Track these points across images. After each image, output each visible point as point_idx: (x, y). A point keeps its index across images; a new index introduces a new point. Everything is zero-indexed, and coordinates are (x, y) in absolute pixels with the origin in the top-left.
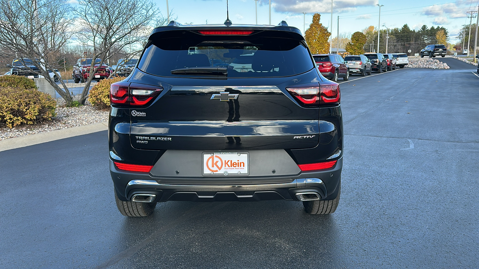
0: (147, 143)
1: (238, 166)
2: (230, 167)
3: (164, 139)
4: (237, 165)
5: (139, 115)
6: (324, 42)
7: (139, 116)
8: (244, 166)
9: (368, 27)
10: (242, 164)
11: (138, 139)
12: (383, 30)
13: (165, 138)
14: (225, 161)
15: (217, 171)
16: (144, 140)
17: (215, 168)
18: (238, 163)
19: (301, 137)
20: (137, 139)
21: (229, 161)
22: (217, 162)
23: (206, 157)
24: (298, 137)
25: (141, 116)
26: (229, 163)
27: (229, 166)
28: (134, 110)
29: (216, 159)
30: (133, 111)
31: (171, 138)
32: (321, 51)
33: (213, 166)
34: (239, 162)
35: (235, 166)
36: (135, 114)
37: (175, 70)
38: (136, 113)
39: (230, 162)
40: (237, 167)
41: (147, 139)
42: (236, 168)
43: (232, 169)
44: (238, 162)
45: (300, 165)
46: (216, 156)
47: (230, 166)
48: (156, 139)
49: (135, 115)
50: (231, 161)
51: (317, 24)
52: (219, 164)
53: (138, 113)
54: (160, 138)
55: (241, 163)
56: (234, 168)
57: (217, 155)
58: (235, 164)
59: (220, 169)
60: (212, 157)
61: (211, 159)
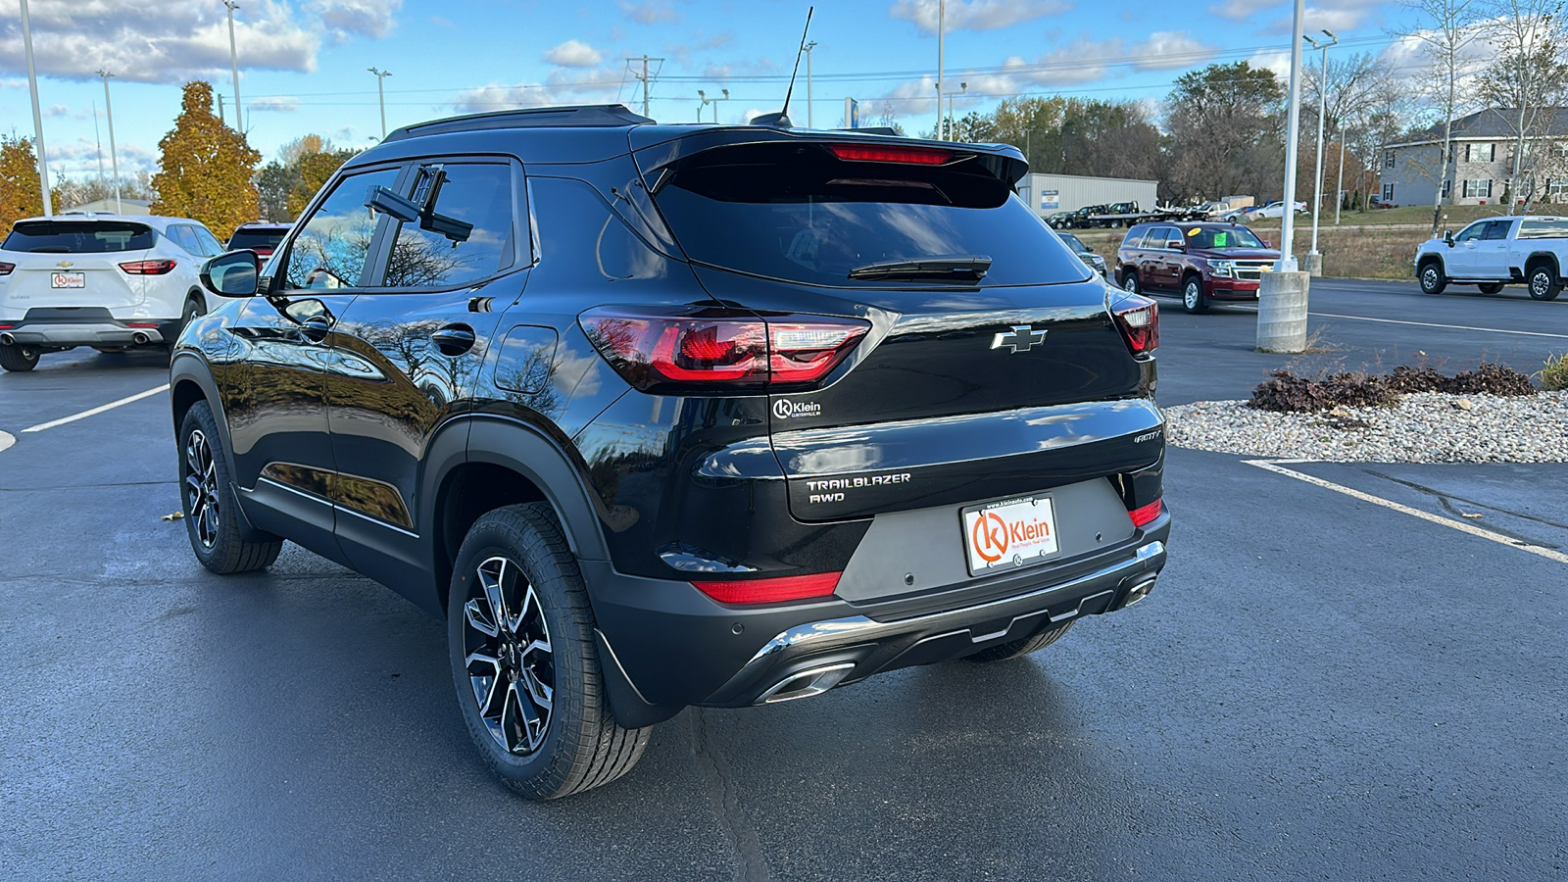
0: (843, 498)
1: (1037, 536)
2: (1023, 542)
3: (891, 480)
4: (1035, 533)
5: (797, 412)
6: (237, 184)
7: (797, 415)
8: (1047, 533)
9: (301, 138)
10: (1044, 528)
11: (817, 491)
12: (352, 150)
13: (894, 476)
14: (1011, 525)
15: (998, 557)
16: (835, 490)
17: (994, 551)
18: (1036, 526)
20: (812, 489)
21: (1017, 524)
22: (995, 531)
23: (971, 519)
24: (1142, 438)
25: (805, 414)
26: (1020, 531)
27: (1021, 540)
28: (782, 398)
29: (992, 524)
30: (780, 402)
31: (909, 475)
32: (233, 213)
33: (988, 546)
34: (1037, 523)
35: (1031, 535)
36: (786, 412)
37: (862, 270)
38: (788, 409)
39: (1020, 525)
40: (1035, 539)
41: (843, 486)
42: (1034, 542)
43: (1027, 545)
45: (1132, 513)
46: (991, 516)
47: (1022, 538)
48: (870, 481)
49: (784, 414)
50: (1023, 523)
51: (203, 120)
52: (1000, 537)
53: (796, 407)
54: (880, 478)
55: (1041, 525)
56: (1031, 541)
57: (993, 511)
58: (1030, 529)
59: (1003, 549)
60: (982, 519)
61: (981, 525)
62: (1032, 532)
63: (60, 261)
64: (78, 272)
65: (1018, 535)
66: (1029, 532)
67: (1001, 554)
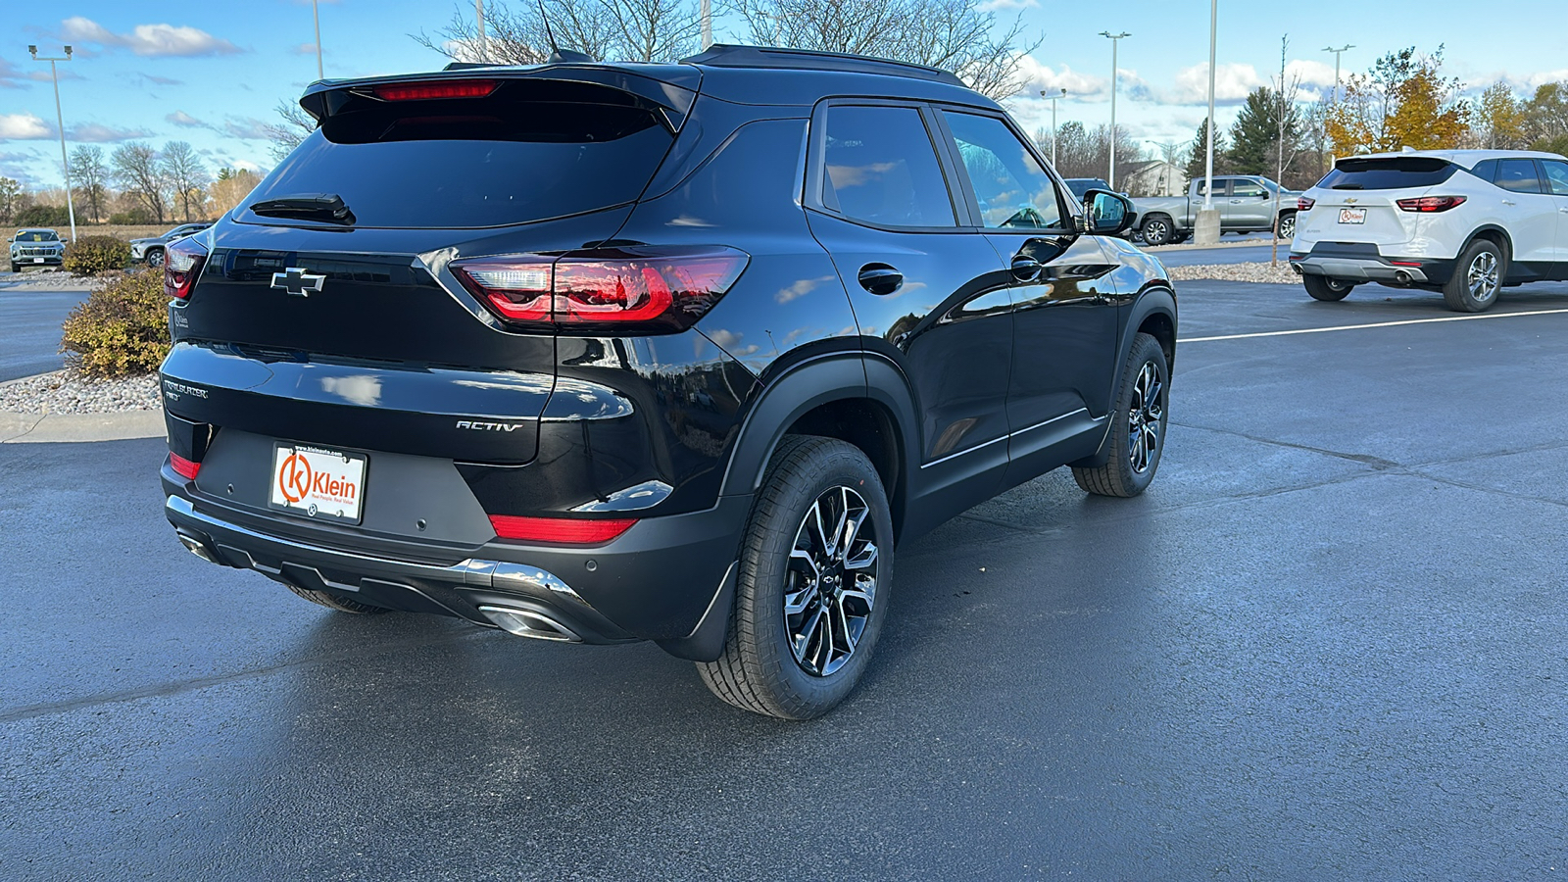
1: (341, 495)
2: (324, 495)
4: (339, 491)
8: (353, 497)
10: (350, 488)
13: (197, 390)
14: (316, 473)
15: (297, 500)
17: (294, 492)
18: (343, 484)
19: (477, 426)
21: (323, 474)
22: (300, 473)
23: (283, 454)
24: (467, 424)
26: (323, 482)
27: (322, 492)
29: (300, 466)
33: (291, 486)
34: (345, 481)
35: (334, 491)
39: (325, 477)
40: (338, 496)
42: (336, 500)
43: (327, 499)
44: (343, 481)
45: (494, 517)
46: (301, 458)
47: (324, 490)
50: (329, 475)
52: (303, 481)
55: (348, 485)
56: (333, 497)
57: (304, 454)
58: (335, 485)
59: (303, 494)
60: (293, 458)
61: (290, 463)
62: (335, 488)
63: (1347, 198)
64: (1362, 208)
65: (320, 486)
66: (332, 487)
67: (300, 498)
